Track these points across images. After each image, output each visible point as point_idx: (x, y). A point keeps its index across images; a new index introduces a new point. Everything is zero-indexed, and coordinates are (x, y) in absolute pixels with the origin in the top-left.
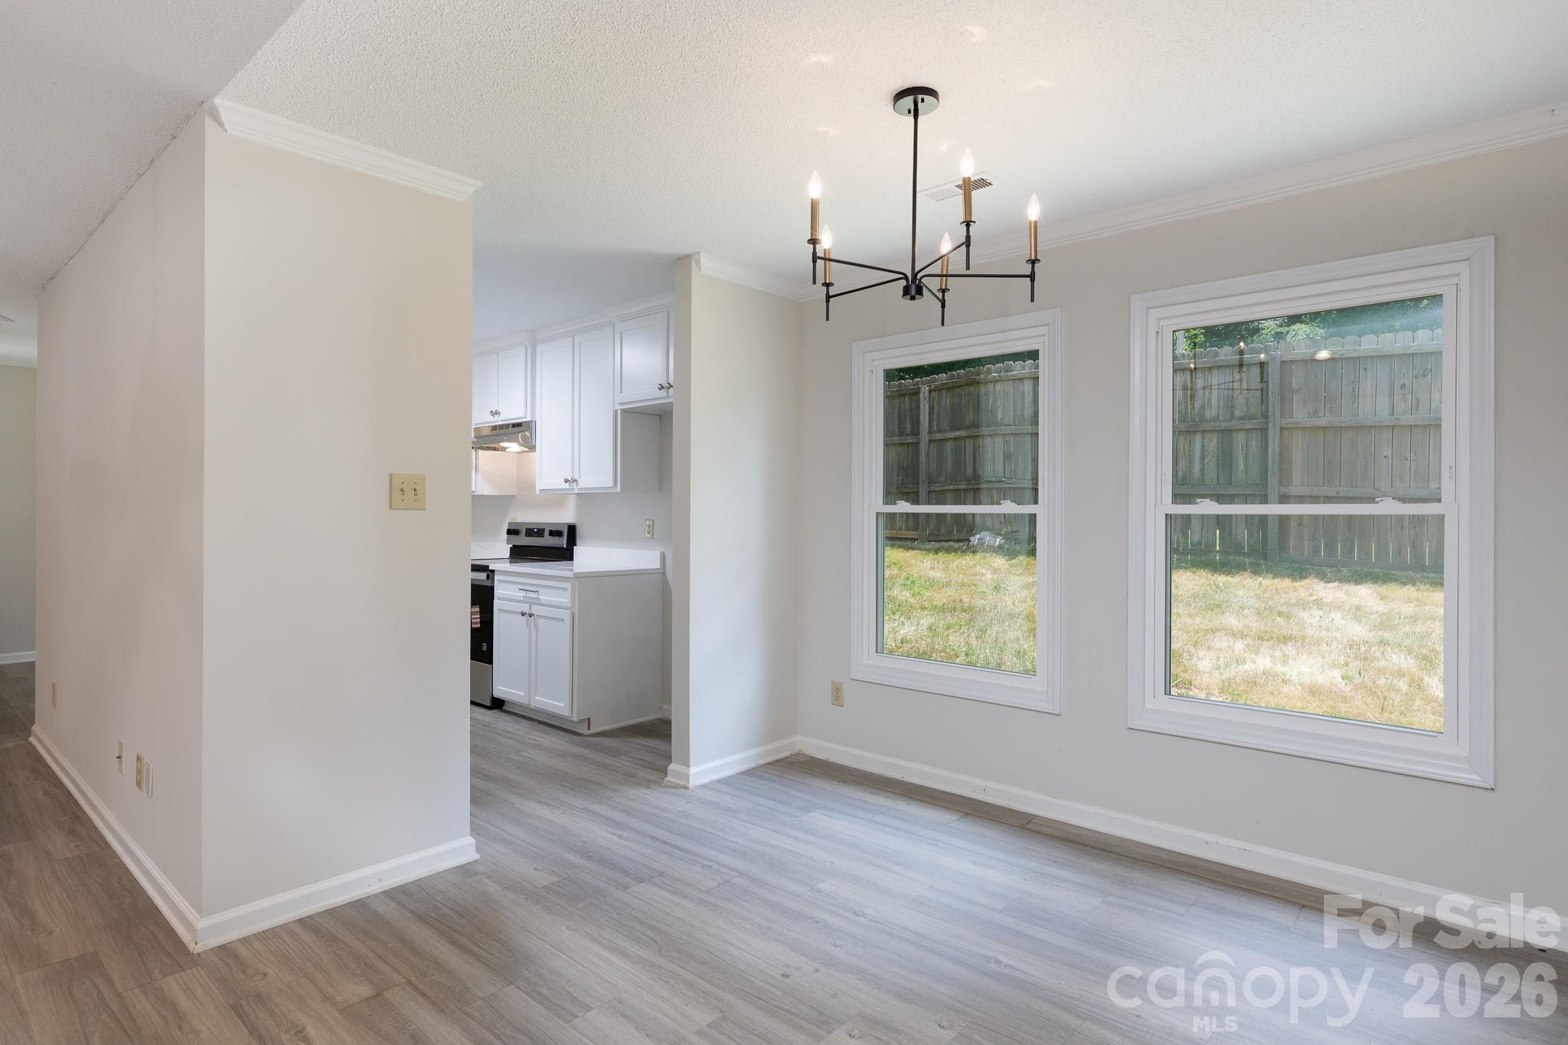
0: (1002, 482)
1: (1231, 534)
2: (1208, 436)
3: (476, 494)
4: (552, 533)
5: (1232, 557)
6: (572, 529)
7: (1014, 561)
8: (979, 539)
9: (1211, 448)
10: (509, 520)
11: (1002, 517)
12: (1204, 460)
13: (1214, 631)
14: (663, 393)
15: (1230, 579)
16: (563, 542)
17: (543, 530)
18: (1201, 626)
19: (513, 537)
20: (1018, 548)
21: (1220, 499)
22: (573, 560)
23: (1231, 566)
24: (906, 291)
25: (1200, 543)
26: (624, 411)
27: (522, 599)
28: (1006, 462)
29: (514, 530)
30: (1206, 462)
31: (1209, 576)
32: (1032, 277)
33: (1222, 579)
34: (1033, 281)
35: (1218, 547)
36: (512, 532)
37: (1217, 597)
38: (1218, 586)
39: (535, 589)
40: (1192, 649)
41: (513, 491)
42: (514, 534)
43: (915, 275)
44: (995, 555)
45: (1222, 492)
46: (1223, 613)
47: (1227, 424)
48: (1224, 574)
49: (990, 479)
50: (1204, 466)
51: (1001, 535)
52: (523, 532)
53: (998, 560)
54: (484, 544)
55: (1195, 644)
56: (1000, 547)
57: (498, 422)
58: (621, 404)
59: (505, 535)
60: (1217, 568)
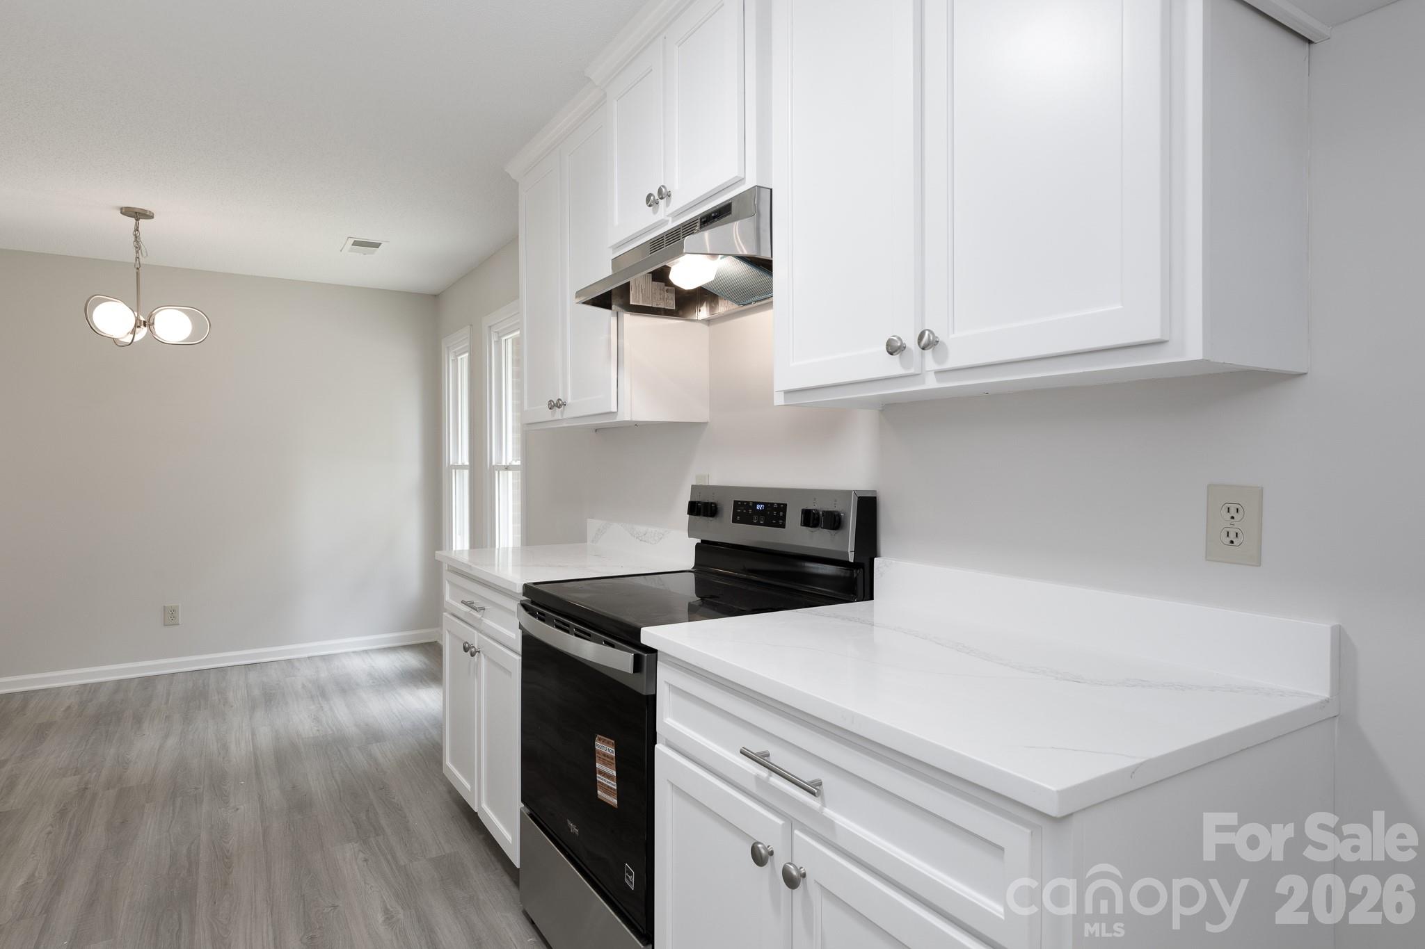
3: (619, 419)
4: (810, 519)
6: (868, 506)
10: (691, 480)
16: (846, 544)
17: (782, 508)
19: (701, 520)
22: (872, 598)
27: (752, 787)
29: (707, 505)
36: (701, 508)
39: (807, 773)
41: (698, 412)
42: (706, 515)
52: (728, 511)
54: (641, 529)
57: (664, 222)
59: (685, 517)
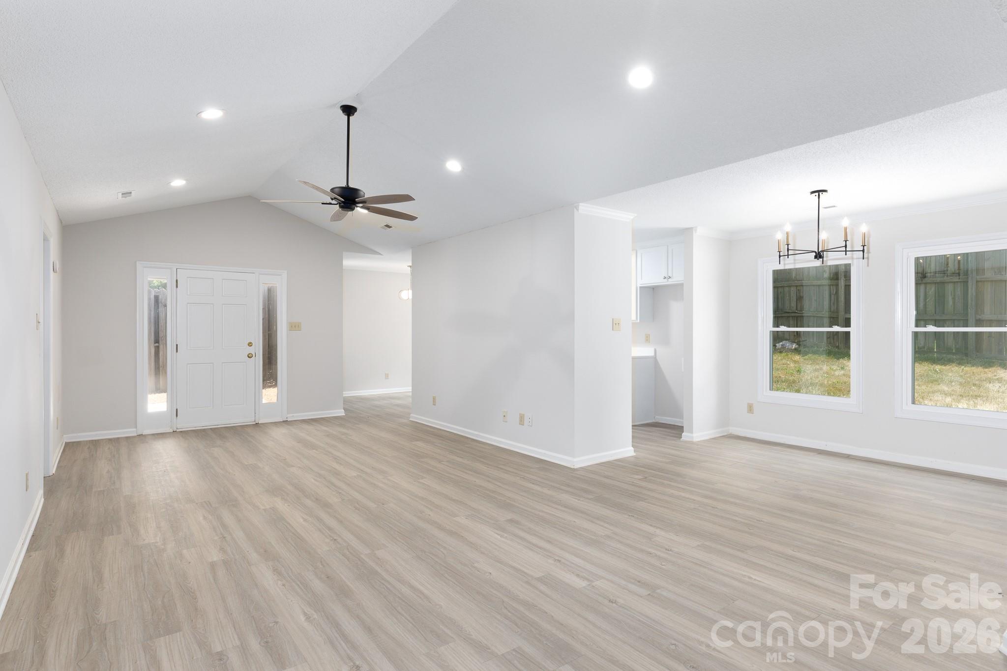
0: (795, 312)
1: (944, 343)
2: (928, 286)
5: (945, 355)
7: (806, 357)
8: (782, 345)
9: (930, 293)
11: (796, 333)
12: (926, 300)
13: (933, 392)
14: (666, 280)
15: (943, 367)
18: (926, 390)
20: (807, 350)
21: (937, 323)
23: (944, 360)
24: (816, 257)
25: (924, 347)
26: (640, 287)
28: (798, 301)
30: (927, 301)
31: (930, 366)
32: (863, 251)
33: (938, 367)
34: (863, 252)
35: (935, 350)
37: (935, 376)
38: (936, 371)
40: (921, 400)
43: (819, 253)
44: (793, 353)
45: (938, 318)
46: (939, 384)
47: (942, 279)
48: (939, 364)
49: (788, 311)
50: (926, 304)
51: (795, 343)
53: (796, 356)
55: (923, 398)
56: (795, 349)
58: (641, 284)
60: (934, 361)
